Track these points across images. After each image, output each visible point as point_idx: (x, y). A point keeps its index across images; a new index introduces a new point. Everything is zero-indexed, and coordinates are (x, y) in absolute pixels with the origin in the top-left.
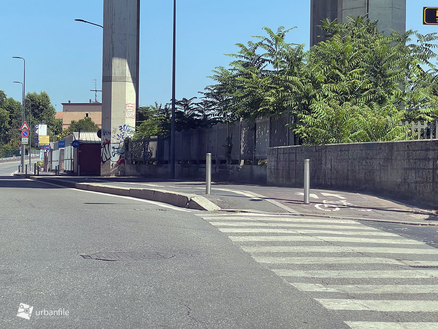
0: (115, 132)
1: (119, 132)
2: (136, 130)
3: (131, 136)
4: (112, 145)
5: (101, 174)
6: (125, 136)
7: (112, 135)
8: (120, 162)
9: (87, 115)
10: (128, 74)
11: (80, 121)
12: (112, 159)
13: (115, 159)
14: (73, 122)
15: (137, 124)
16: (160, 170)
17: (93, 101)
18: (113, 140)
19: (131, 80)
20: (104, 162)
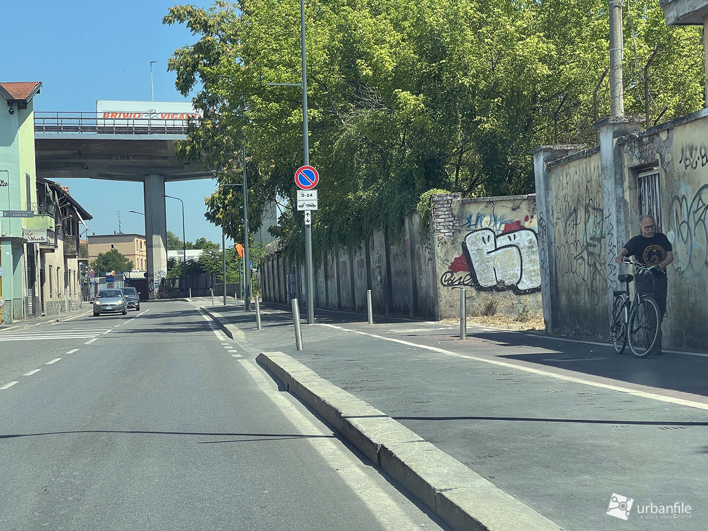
0: (156, 275)
1: (158, 275)
2: (168, 274)
3: (165, 276)
4: (155, 282)
5: (150, 298)
6: (162, 277)
7: (155, 277)
8: (159, 291)
9: (112, 246)
10: (162, 243)
11: (107, 253)
12: (155, 289)
13: (156, 290)
14: (100, 255)
15: (168, 270)
16: (181, 294)
17: (118, 232)
18: (155, 279)
19: (163, 246)
20: (151, 291)
